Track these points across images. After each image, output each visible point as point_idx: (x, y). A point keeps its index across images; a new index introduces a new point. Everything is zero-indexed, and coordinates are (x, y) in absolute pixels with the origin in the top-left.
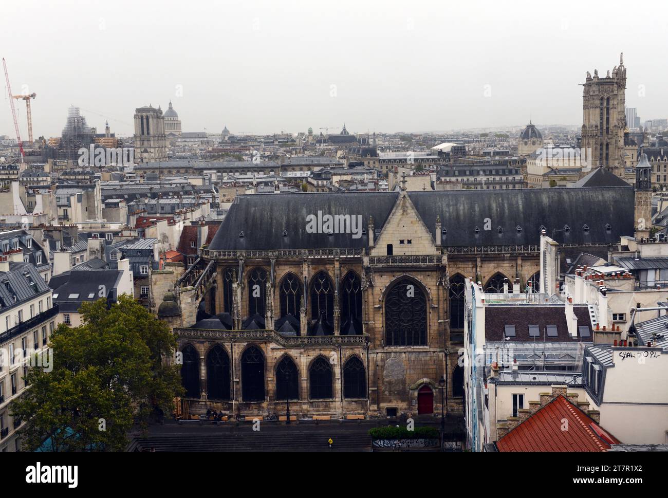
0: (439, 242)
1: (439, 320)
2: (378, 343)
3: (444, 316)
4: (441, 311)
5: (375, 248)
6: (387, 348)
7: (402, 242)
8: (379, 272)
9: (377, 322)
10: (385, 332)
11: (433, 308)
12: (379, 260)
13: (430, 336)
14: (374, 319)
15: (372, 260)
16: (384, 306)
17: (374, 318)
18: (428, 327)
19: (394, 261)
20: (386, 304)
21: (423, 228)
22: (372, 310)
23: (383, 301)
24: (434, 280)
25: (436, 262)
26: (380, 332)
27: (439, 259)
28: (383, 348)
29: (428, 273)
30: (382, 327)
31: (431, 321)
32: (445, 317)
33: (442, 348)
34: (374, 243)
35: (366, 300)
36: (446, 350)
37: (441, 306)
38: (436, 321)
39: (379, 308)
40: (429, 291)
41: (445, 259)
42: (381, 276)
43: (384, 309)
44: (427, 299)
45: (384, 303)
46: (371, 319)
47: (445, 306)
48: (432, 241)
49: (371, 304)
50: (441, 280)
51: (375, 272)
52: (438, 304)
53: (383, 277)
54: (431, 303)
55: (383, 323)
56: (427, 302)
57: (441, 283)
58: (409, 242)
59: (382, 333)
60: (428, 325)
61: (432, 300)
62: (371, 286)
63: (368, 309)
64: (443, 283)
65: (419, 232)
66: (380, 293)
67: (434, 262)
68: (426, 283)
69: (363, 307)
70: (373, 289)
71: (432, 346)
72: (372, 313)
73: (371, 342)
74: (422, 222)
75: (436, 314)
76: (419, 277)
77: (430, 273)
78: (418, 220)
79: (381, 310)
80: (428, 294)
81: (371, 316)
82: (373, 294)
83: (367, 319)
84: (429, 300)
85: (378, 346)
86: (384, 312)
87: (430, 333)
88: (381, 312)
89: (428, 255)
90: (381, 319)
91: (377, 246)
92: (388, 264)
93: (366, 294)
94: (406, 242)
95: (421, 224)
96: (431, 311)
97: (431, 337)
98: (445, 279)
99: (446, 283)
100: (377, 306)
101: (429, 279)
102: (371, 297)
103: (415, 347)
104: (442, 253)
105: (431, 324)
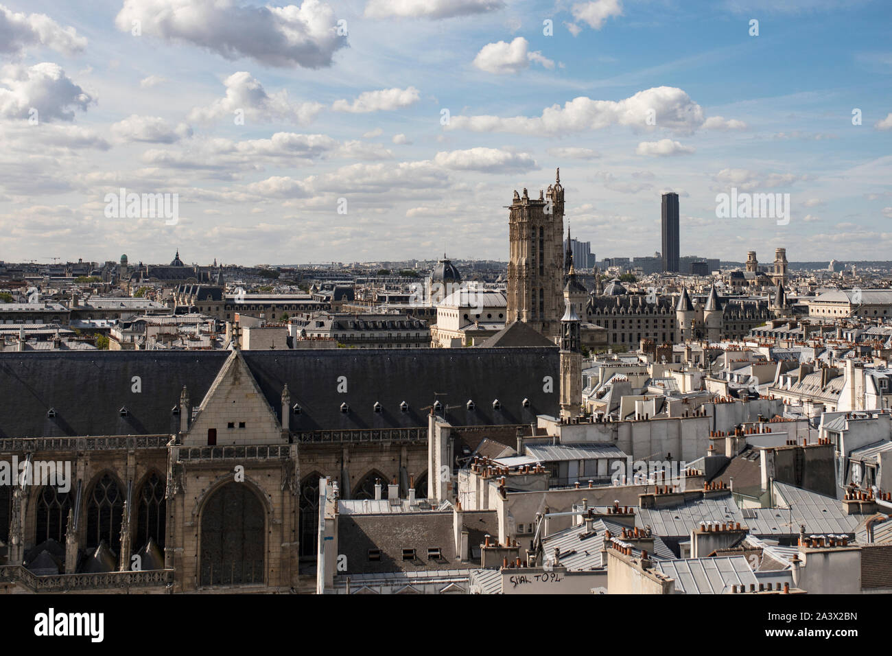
0: (286, 425)
1: (282, 542)
2: (187, 581)
3: (291, 536)
4: (286, 528)
5: (189, 434)
6: (201, 589)
7: (231, 425)
8: (193, 470)
9: (187, 548)
10: (199, 564)
11: (275, 525)
12: (196, 453)
13: (268, 568)
14: (183, 544)
15: (184, 454)
16: (199, 523)
17: (183, 542)
18: (266, 555)
19: (218, 453)
20: (202, 521)
21: (264, 404)
22: (180, 530)
23: (198, 516)
24: (278, 482)
25: (281, 455)
26: (192, 563)
27: (285, 451)
28: (196, 589)
29: (268, 472)
30: (196, 556)
31: (271, 545)
32: (292, 539)
33: (287, 586)
34: (188, 427)
35: (172, 514)
36: (292, 588)
37: (287, 521)
38: (277, 544)
39: (193, 526)
40: (269, 499)
41: (294, 448)
42: (197, 478)
43: (199, 528)
44: (266, 511)
45: (200, 519)
46: (179, 544)
47: (293, 521)
48: (277, 423)
49: (179, 521)
50: (287, 482)
51: (188, 470)
52: (283, 518)
53: (200, 478)
54: (271, 516)
55: (197, 550)
56: (266, 515)
57: (287, 487)
58: (242, 425)
59: (194, 565)
60: (266, 551)
61: (273, 512)
62: (181, 492)
63: (174, 528)
64: (291, 487)
65: (256, 410)
66: (194, 503)
67: (277, 455)
68: (264, 487)
69: (167, 525)
70: (183, 497)
71: (272, 583)
72: (181, 534)
73: (177, 580)
74: (262, 395)
75: (278, 534)
76: (255, 478)
77: (271, 471)
78: (256, 392)
79: (195, 529)
80: (267, 503)
81: (179, 539)
82: (183, 505)
83: (172, 545)
84: (269, 513)
85: (188, 587)
86: (199, 532)
87: (268, 564)
88: (195, 533)
89: (269, 445)
90: (195, 543)
91: (193, 432)
92: (209, 459)
93: (173, 504)
94: (237, 425)
95: (260, 399)
96: (271, 529)
97: (270, 570)
98: (294, 479)
99: (295, 487)
100: (188, 524)
101: (269, 481)
102: (179, 510)
103: (246, 586)
104: (291, 441)
105: (271, 549)
